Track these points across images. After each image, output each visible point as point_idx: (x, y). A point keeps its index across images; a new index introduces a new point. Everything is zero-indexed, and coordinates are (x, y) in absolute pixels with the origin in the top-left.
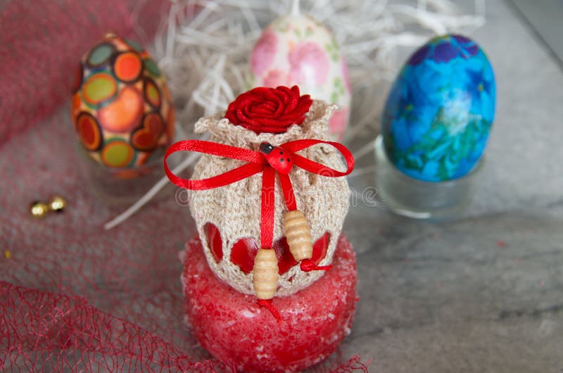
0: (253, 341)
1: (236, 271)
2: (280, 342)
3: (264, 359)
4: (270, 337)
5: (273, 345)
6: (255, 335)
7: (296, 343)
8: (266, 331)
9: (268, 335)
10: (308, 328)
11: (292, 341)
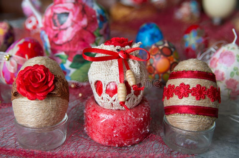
0: (112, 128)
1: (108, 96)
2: (123, 128)
3: (116, 136)
4: (119, 126)
5: (120, 130)
6: (113, 125)
7: (129, 129)
8: (118, 123)
9: (118, 125)
10: (134, 123)
11: (128, 128)
